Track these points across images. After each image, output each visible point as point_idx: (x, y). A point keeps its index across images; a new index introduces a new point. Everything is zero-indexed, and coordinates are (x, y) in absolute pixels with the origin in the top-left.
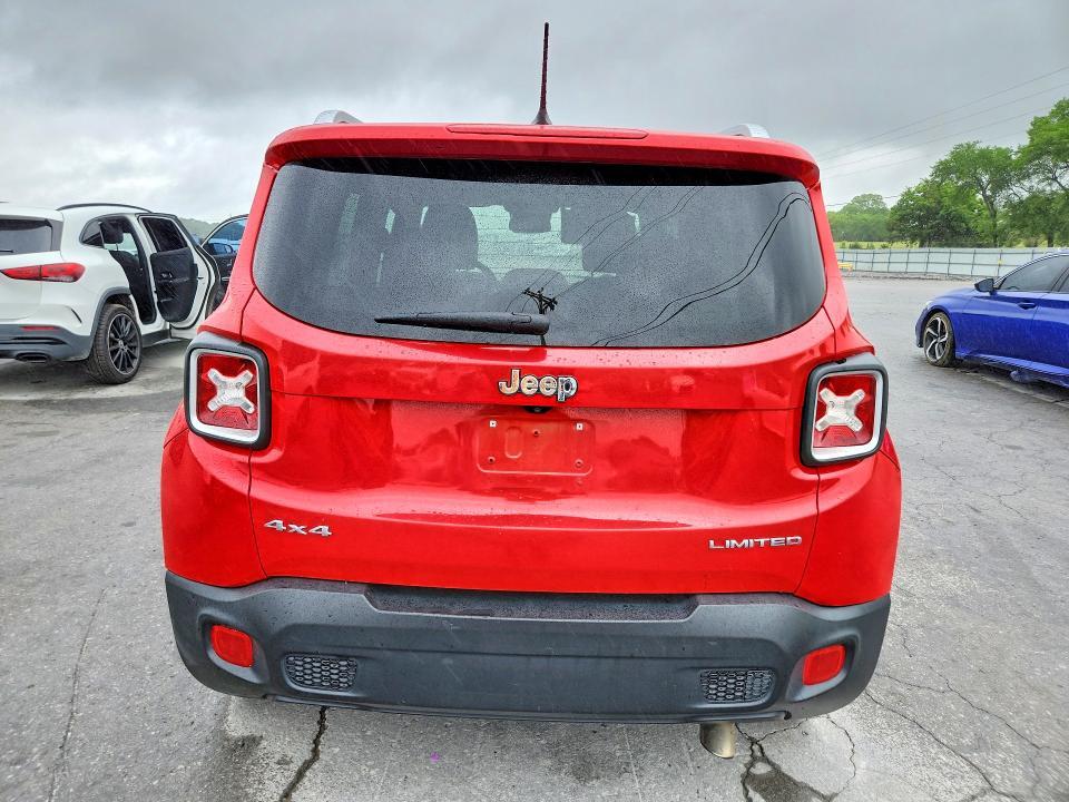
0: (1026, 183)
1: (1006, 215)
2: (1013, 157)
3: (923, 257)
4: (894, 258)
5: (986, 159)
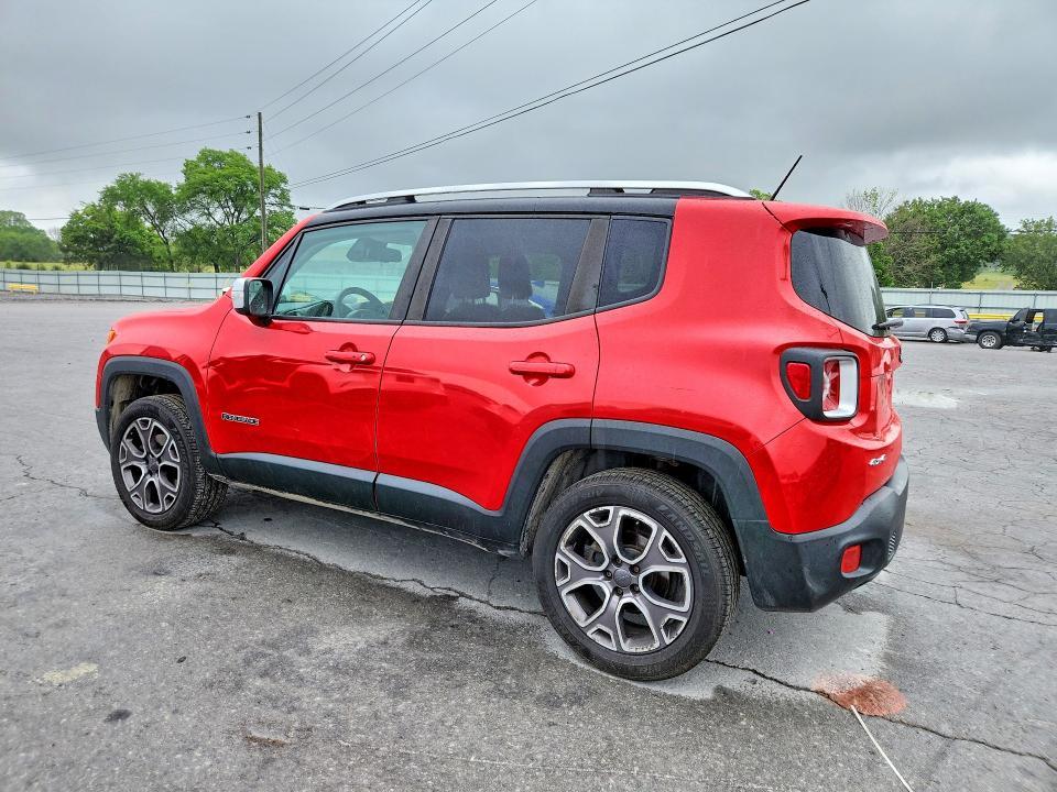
0: (187, 216)
1: (175, 243)
2: (174, 192)
3: (94, 280)
4: (63, 280)
5: (150, 190)
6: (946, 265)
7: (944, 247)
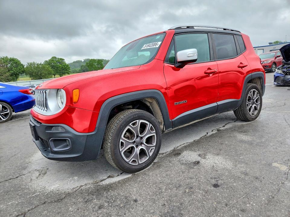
6: (11, 75)
7: (9, 71)
